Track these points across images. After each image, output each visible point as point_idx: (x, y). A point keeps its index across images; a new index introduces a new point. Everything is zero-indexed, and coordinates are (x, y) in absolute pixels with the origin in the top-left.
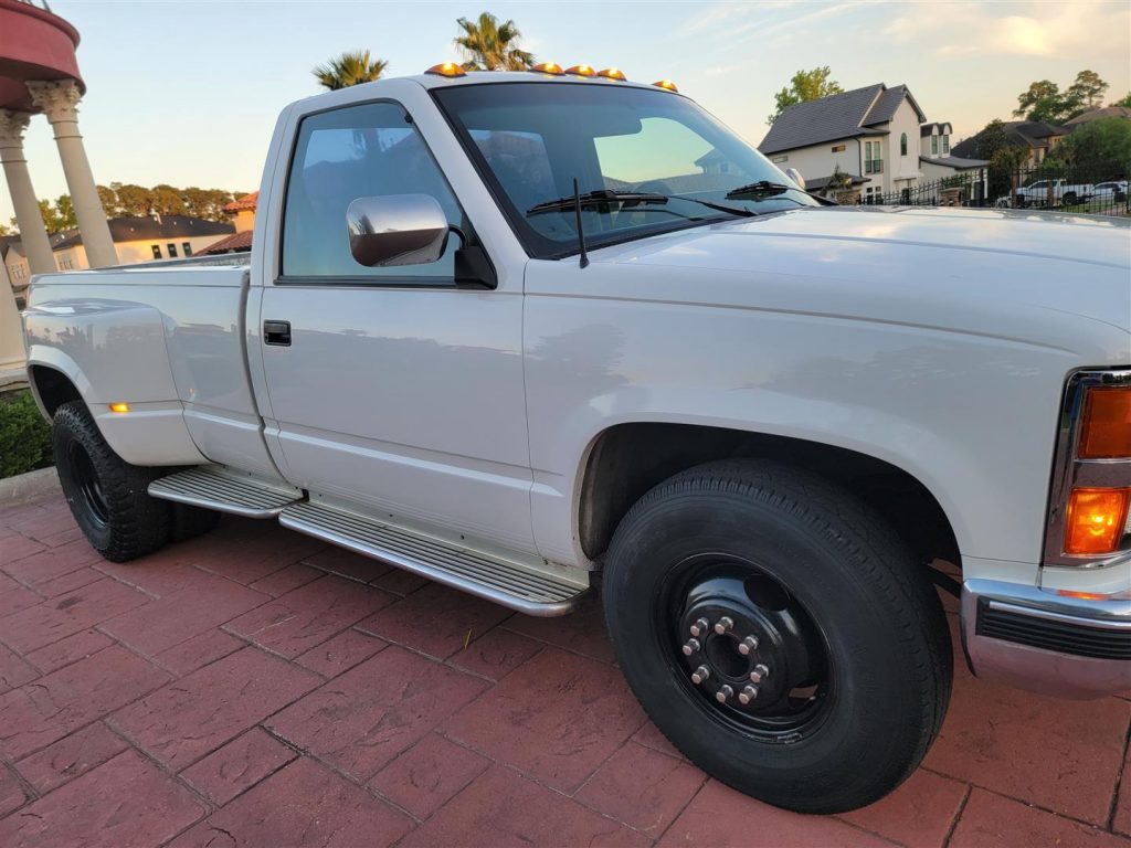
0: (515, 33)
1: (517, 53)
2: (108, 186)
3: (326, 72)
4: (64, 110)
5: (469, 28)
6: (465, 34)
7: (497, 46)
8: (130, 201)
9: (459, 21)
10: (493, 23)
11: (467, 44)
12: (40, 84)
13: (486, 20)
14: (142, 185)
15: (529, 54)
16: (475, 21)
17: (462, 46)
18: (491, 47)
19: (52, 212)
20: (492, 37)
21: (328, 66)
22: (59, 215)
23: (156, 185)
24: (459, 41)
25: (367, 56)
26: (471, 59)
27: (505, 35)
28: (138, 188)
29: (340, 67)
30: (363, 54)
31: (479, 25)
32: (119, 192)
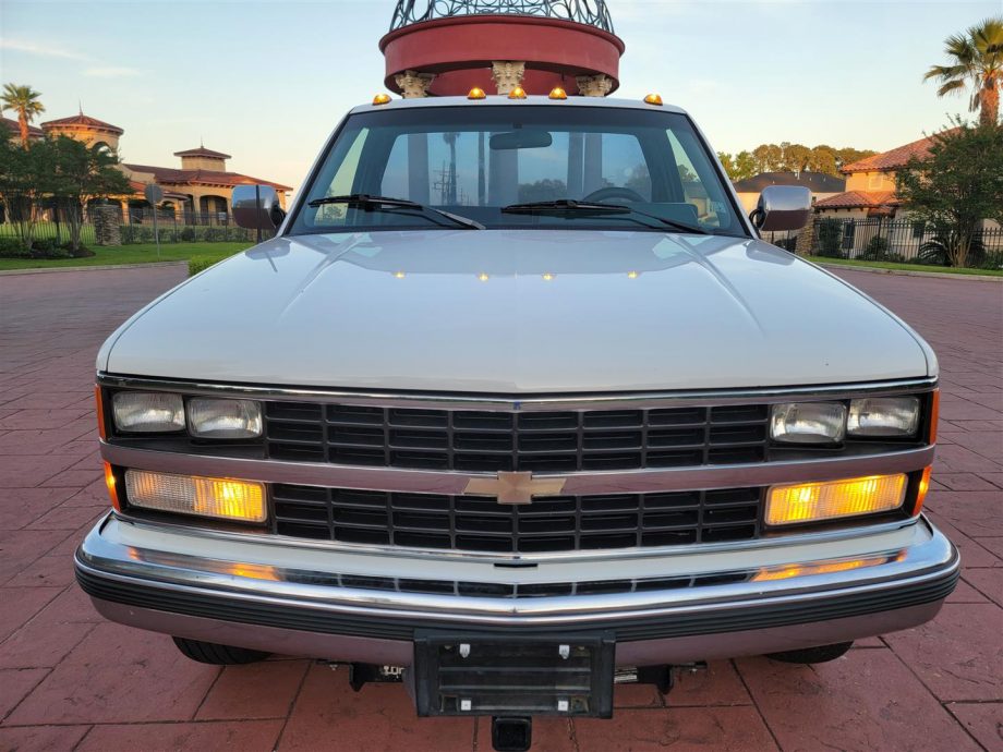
2: (779, 145)
8: (792, 159)
14: (805, 145)
19: (732, 164)
22: (735, 167)
23: (817, 145)
28: (802, 147)
32: (785, 151)
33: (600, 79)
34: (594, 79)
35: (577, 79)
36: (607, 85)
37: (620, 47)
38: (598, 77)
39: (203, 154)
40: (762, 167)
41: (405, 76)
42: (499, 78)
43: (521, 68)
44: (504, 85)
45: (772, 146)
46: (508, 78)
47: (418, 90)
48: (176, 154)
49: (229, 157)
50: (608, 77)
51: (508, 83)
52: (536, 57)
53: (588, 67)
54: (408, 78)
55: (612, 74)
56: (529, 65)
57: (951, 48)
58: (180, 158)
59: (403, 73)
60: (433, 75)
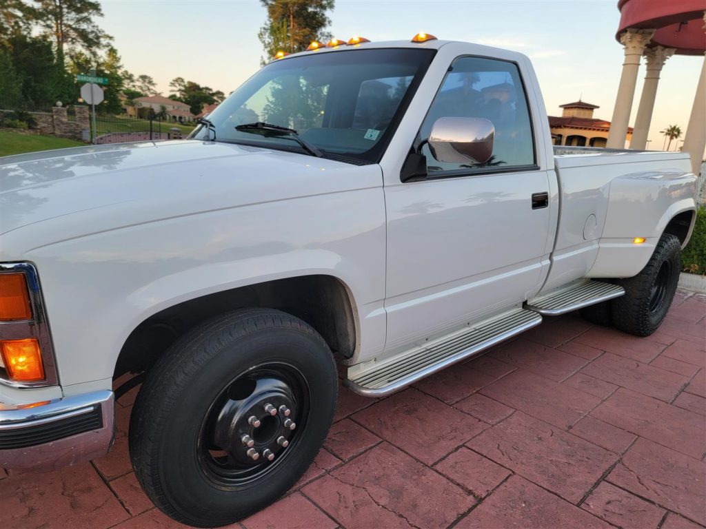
39: (580, 106)
48: (561, 106)
49: (598, 107)
58: (562, 109)
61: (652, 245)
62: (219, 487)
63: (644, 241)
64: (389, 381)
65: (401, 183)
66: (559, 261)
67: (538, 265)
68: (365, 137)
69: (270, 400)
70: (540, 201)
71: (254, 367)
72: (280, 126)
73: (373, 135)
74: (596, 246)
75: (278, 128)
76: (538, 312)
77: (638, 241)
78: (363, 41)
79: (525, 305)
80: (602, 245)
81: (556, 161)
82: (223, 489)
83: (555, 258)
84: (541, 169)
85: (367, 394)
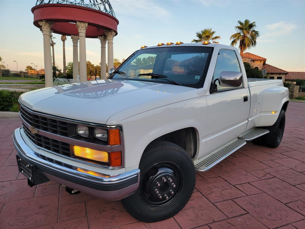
0: (254, 25)
1: (254, 31)
3: (199, 33)
4: (110, 37)
5: (241, 23)
6: (239, 25)
7: (248, 29)
9: (238, 22)
10: (249, 22)
11: (239, 28)
12: (107, 31)
13: (247, 21)
15: (257, 32)
16: (243, 22)
17: (237, 29)
18: (246, 29)
20: (247, 26)
21: (200, 32)
22: (142, 62)
24: (237, 27)
25: (211, 30)
26: (239, 32)
27: (251, 26)
29: (203, 32)
30: (210, 29)
31: (244, 23)
33: (112, 32)
34: (110, 31)
35: (104, 30)
36: (114, 33)
37: (118, 22)
38: (111, 31)
40: (149, 63)
41: (42, 22)
42: (79, 27)
43: (87, 24)
44: (81, 29)
45: (152, 57)
46: (82, 27)
47: (48, 27)
50: (115, 31)
51: (82, 29)
52: (92, 22)
53: (108, 27)
54: (44, 22)
55: (116, 31)
56: (90, 24)
57: (197, 35)
59: (41, 20)
60: (53, 23)
61: (278, 114)
62: (150, 208)
63: (275, 112)
64: (207, 166)
65: (210, 94)
66: (250, 121)
67: (245, 122)
68: (195, 78)
69: (164, 176)
70: (246, 99)
71: (156, 164)
72: (160, 75)
73: (198, 77)
74: (260, 115)
75: (159, 75)
76: (244, 140)
77: (273, 112)
78: (181, 43)
79: (238, 138)
80: (261, 114)
81: (248, 84)
82: (152, 209)
83: (249, 120)
84: (245, 88)
85: (202, 171)
